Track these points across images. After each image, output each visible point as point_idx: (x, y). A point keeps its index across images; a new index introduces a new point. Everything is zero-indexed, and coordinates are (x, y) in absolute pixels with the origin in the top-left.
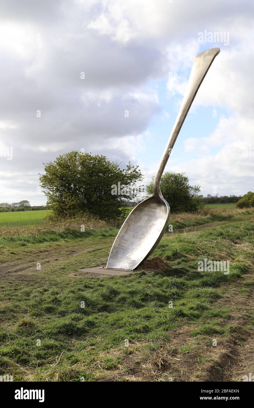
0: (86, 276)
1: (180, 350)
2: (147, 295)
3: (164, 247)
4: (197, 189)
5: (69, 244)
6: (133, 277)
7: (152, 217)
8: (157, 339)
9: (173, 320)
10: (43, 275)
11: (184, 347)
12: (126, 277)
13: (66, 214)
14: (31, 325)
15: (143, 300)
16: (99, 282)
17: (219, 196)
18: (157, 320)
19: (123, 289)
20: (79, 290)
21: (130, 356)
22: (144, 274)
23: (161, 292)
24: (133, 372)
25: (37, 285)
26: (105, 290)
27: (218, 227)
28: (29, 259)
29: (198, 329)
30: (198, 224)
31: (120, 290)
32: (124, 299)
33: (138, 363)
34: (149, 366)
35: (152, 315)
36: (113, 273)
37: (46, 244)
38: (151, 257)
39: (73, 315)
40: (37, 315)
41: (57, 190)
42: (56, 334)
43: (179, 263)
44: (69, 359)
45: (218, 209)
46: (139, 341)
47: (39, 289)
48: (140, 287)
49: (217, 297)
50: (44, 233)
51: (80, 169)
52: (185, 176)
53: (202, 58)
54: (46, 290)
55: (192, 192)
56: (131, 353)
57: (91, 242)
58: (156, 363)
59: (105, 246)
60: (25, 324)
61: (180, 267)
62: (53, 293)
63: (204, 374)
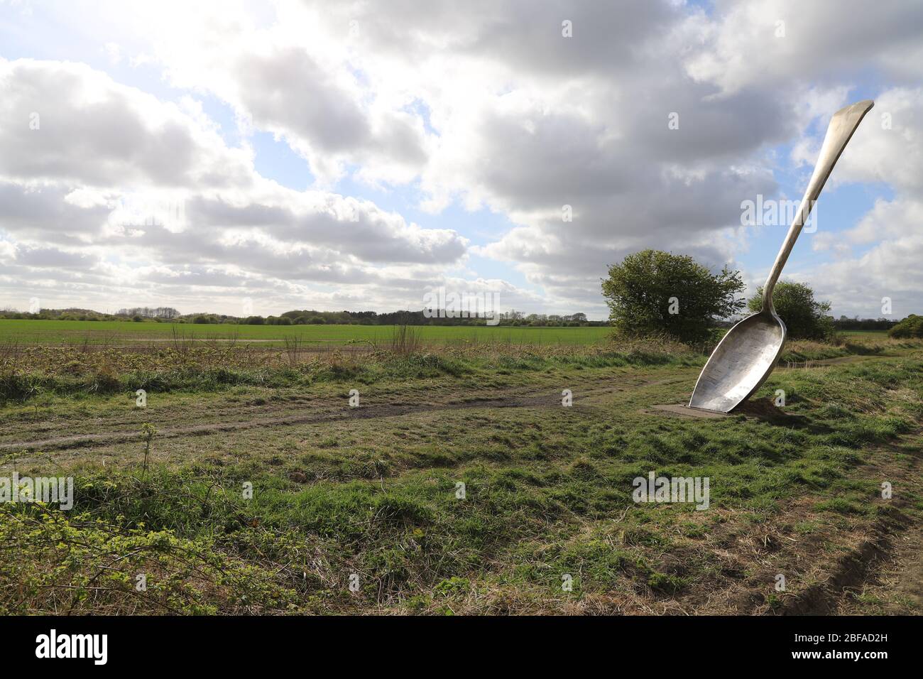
0: (661, 414)
1: (795, 528)
2: (748, 447)
3: (773, 384)
4: (826, 307)
5: (637, 372)
6: (727, 422)
7: (760, 342)
8: (762, 508)
9: (787, 486)
10: (604, 408)
11: (803, 525)
12: (717, 421)
13: (635, 333)
14: (589, 468)
15: (741, 454)
16: (679, 424)
17: (860, 319)
18: (762, 483)
19: (714, 437)
20: (652, 431)
21: (722, 525)
22: (744, 419)
23: (769, 447)
24: (725, 545)
25: (597, 419)
26: (687, 435)
27: (859, 362)
28: (586, 386)
29: (825, 503)
30: (826, 357)
31: (708, 437)
32: (714, 450)
33: (734, 536)
34: (749, 542)
35: (755, 475)
36: (698, 415)
37: (607, 369)
38: (754, 398)
39: (644, 463)
40: (597, 457)
41: (624, 300)
42: (620, 483)
43: (796, 409)
44: (637, 516)
45: (859, 338)
46: (734, 508)
47: (598, 425)
48: (737, 436)
49: (855, 462)
50: (605, 355)
51: (655, 273)
52: (808, 287)
53: (844, 116)
54: (607, 427)
55: (817, 311)
56: (723, 521)
57: (668, 371)
58: (759, 540)
59: (687, 377)
60: (581, 465)
61: (798, 414)
62: (617, 432)
63: (833, 565)
